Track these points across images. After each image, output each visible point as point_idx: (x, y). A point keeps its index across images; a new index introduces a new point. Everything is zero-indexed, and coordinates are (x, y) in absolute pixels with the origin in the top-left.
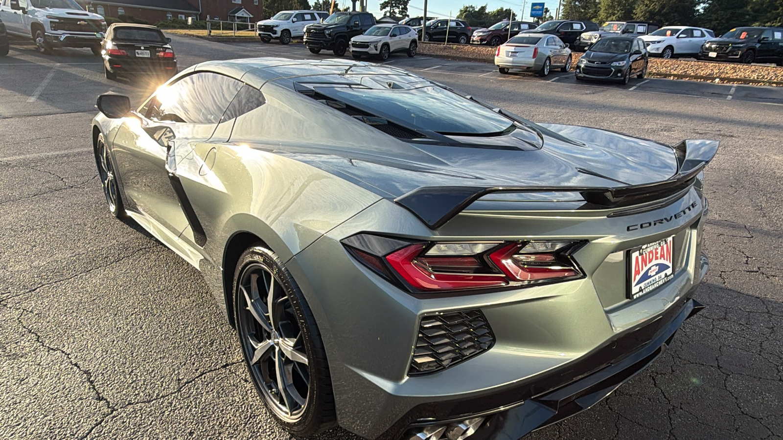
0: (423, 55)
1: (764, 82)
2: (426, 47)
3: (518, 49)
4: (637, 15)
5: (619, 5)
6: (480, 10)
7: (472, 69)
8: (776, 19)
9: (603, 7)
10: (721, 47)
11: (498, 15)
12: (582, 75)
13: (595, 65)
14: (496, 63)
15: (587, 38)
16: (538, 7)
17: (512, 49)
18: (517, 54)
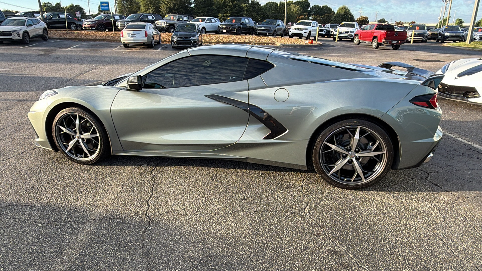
0: (53, 38)
1: (252, 43)
2: (52, 33)
3: (135, 32)
4: (163, 10)
5: (151, 4)
6: (56, 5)
7: (103, 46)
8: (227, 12)
9: (142, 4)
10: (227, 27)
11: (71, 9)
12: (176, 45)
13: (182, 39)
14: (122, 41)
15: (160, 24)
16: (105, 4)
17: (132, 32)
18: (136, 35)
